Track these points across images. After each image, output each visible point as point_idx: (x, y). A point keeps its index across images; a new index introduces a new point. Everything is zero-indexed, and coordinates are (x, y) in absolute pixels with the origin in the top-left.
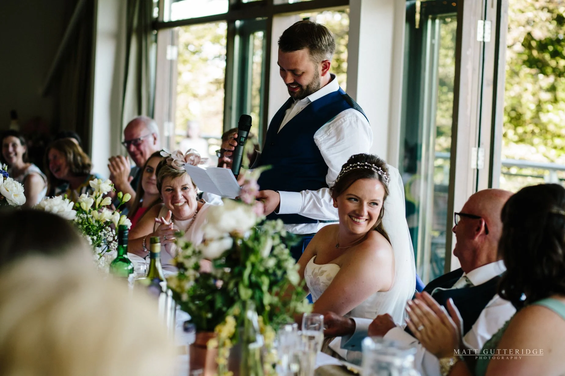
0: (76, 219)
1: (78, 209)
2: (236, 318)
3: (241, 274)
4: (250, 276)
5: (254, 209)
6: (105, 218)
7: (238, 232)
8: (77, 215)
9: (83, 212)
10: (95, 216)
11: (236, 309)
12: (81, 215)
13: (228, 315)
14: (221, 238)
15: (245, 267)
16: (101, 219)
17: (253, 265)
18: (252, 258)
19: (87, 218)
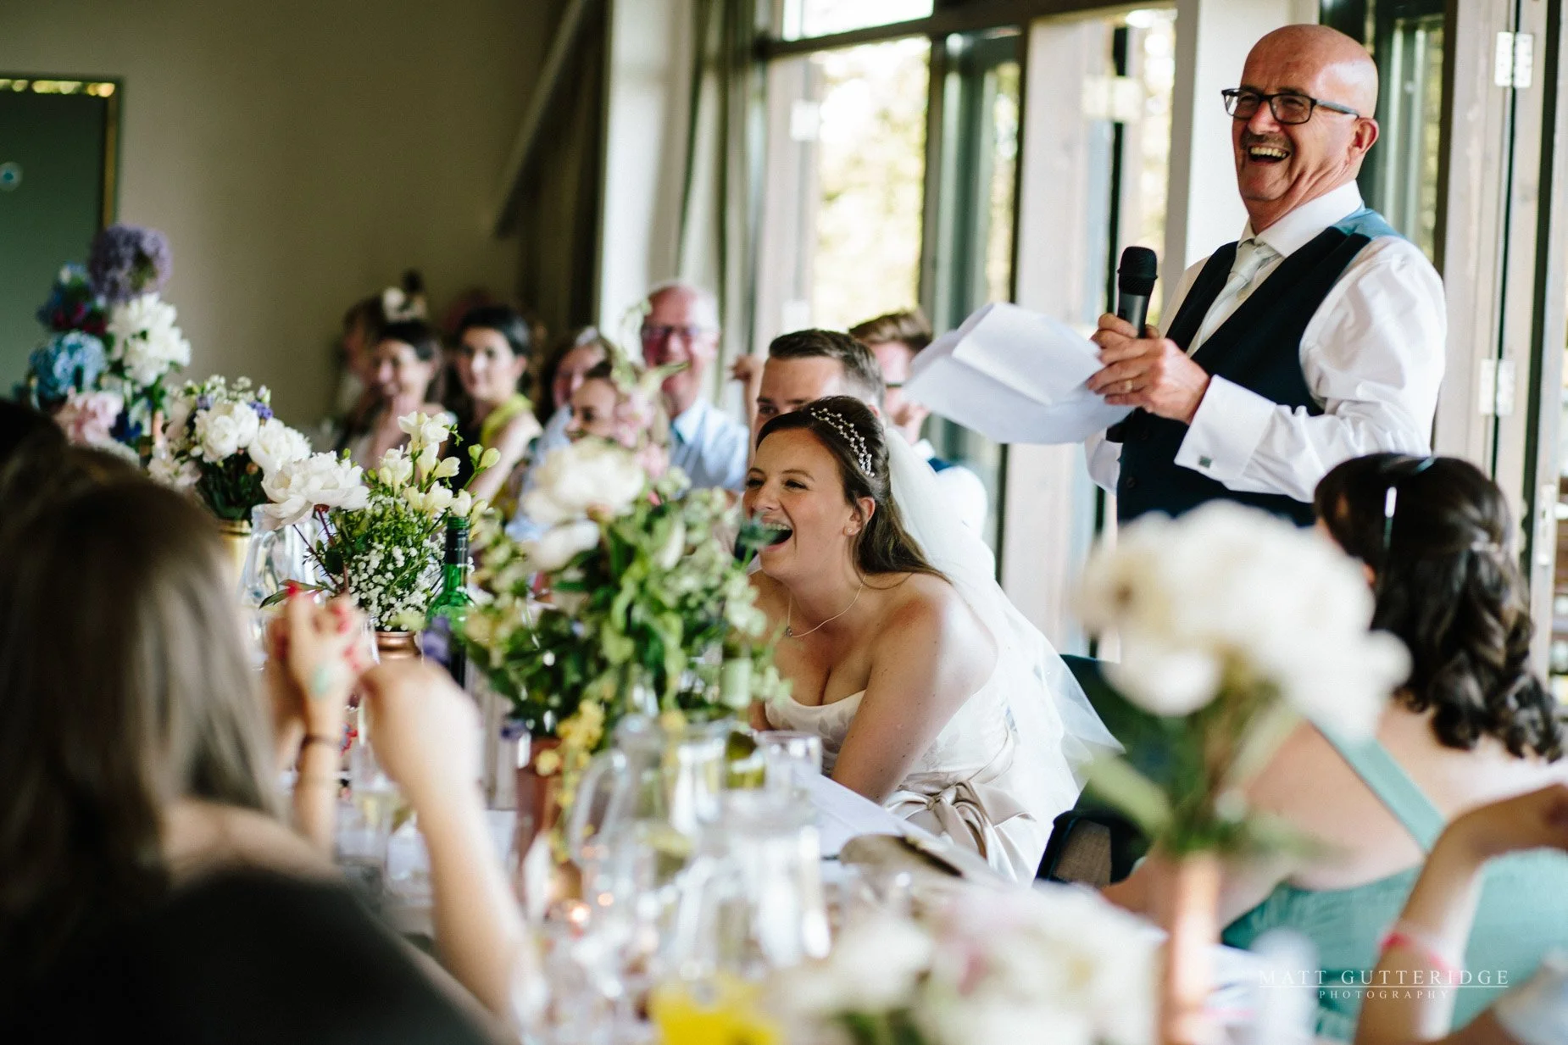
0: (369, 507)
1: (374, 483)
2: (607, 706)
3: (606, 606)
4: (629, 610)
5: (640, 459)
6: (434, 504)
7: (599, 508)
8: (370, 498)
9: (388, 491)
10: (411, 500)
11: (604, 686)
12: (381, 497)
13: (587, 697)
14: (567, 523)
15: (618, 589)
16: (428, 508)
17: (642, 586)
18: (636, 570)
19: (395, 503)
